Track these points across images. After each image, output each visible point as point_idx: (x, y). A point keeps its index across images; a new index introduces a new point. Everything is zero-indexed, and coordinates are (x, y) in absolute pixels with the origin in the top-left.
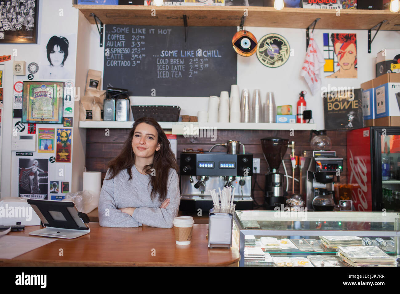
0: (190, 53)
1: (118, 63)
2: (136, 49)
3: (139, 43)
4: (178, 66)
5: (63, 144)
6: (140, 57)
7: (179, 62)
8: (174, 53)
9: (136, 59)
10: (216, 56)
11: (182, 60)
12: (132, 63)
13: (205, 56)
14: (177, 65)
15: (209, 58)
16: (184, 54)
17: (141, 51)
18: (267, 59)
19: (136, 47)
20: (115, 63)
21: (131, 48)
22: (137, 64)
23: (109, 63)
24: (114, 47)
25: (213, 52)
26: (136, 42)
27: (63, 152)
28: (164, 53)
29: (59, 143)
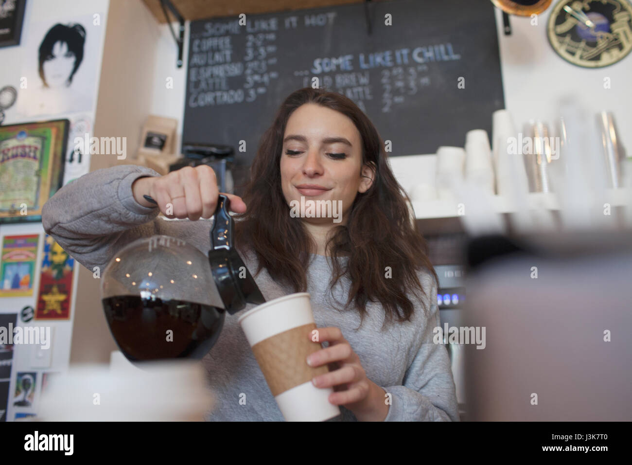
0: (384, 58)
1: (215, 99)
2: (256, 64)
3: (262, 50)
4: (355, 90)
5: (54, 273)
6: (266, 79)
7: (358, 81)
8: (344, 61)
9: (257, 85)
10: (446, 58)
11: (363, 75)
12: (247, 94)
13: (419, 60)
14: (351, 87)
15: (429, 63)
16: (367, 61)
17: (268, 65)
18: (577, 48)
19: (255, 58)
20: (208, 98)
21: (245, 63)
22: (259, 96)
23: (196, 100)
24: (206, 65)
25: (439, 50)
26: (255, 48)
27: (53, 294)
28: (321, 64)
29: (45, 269)
